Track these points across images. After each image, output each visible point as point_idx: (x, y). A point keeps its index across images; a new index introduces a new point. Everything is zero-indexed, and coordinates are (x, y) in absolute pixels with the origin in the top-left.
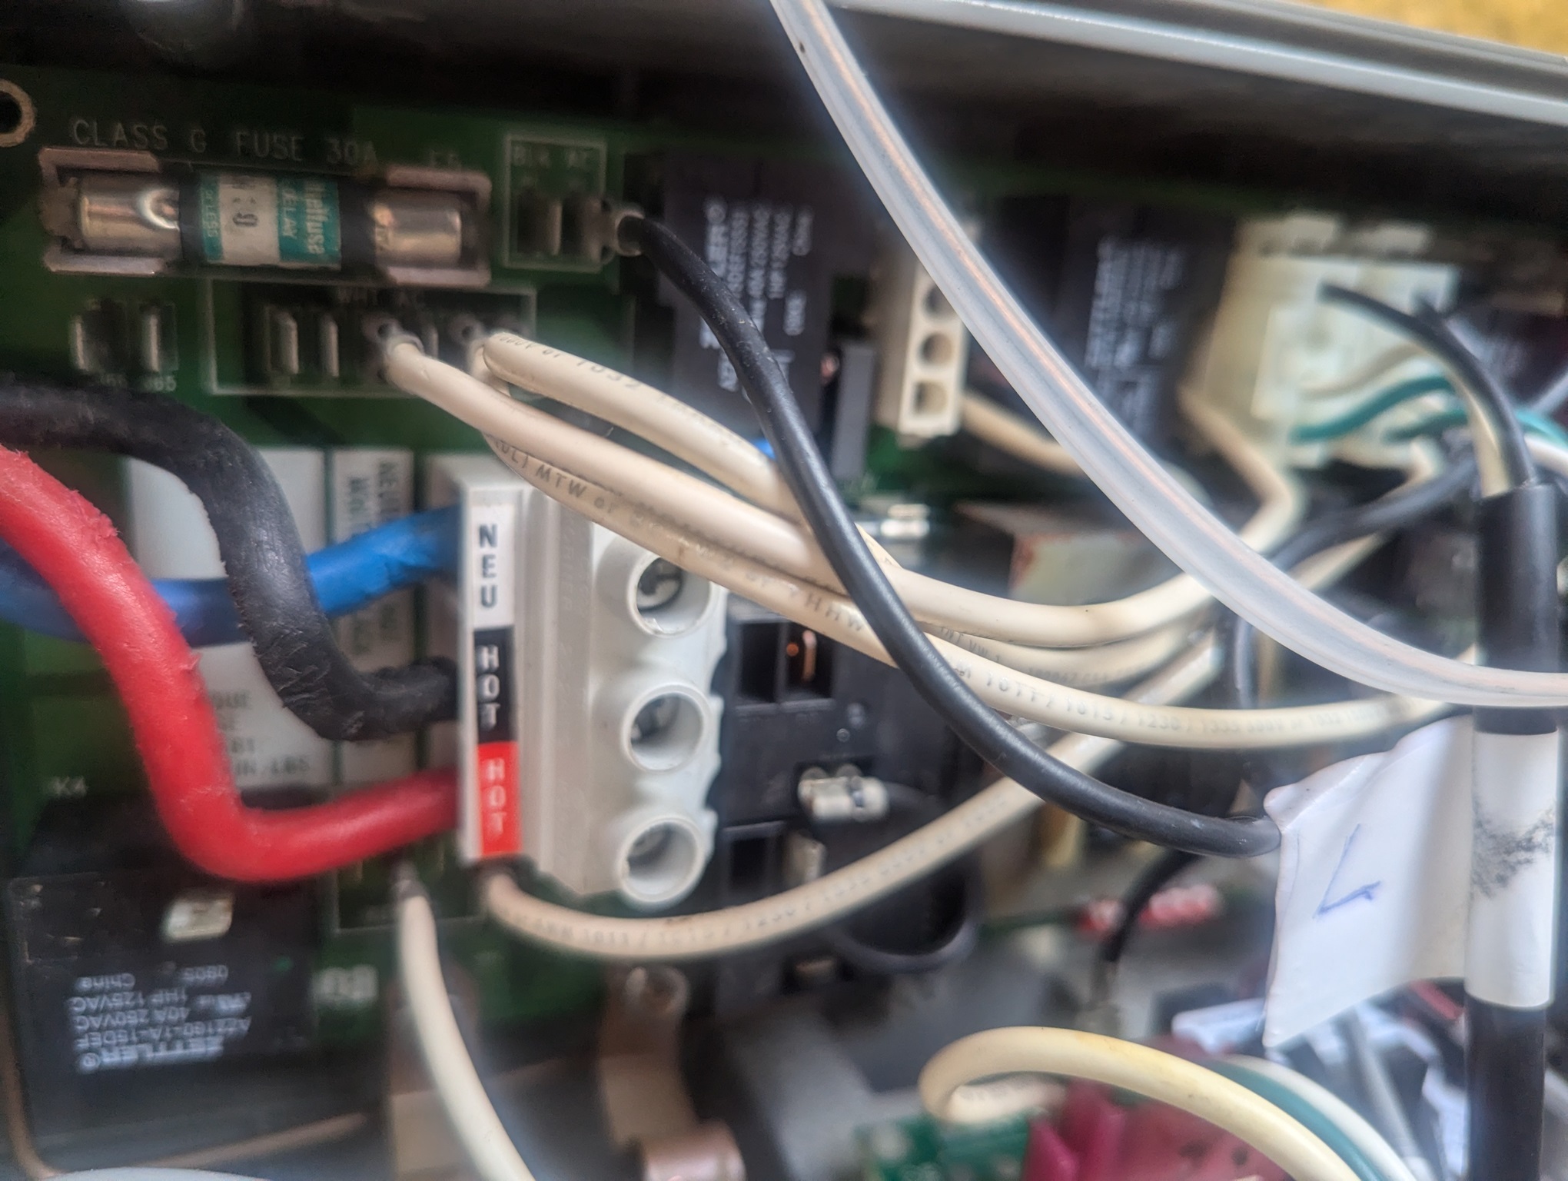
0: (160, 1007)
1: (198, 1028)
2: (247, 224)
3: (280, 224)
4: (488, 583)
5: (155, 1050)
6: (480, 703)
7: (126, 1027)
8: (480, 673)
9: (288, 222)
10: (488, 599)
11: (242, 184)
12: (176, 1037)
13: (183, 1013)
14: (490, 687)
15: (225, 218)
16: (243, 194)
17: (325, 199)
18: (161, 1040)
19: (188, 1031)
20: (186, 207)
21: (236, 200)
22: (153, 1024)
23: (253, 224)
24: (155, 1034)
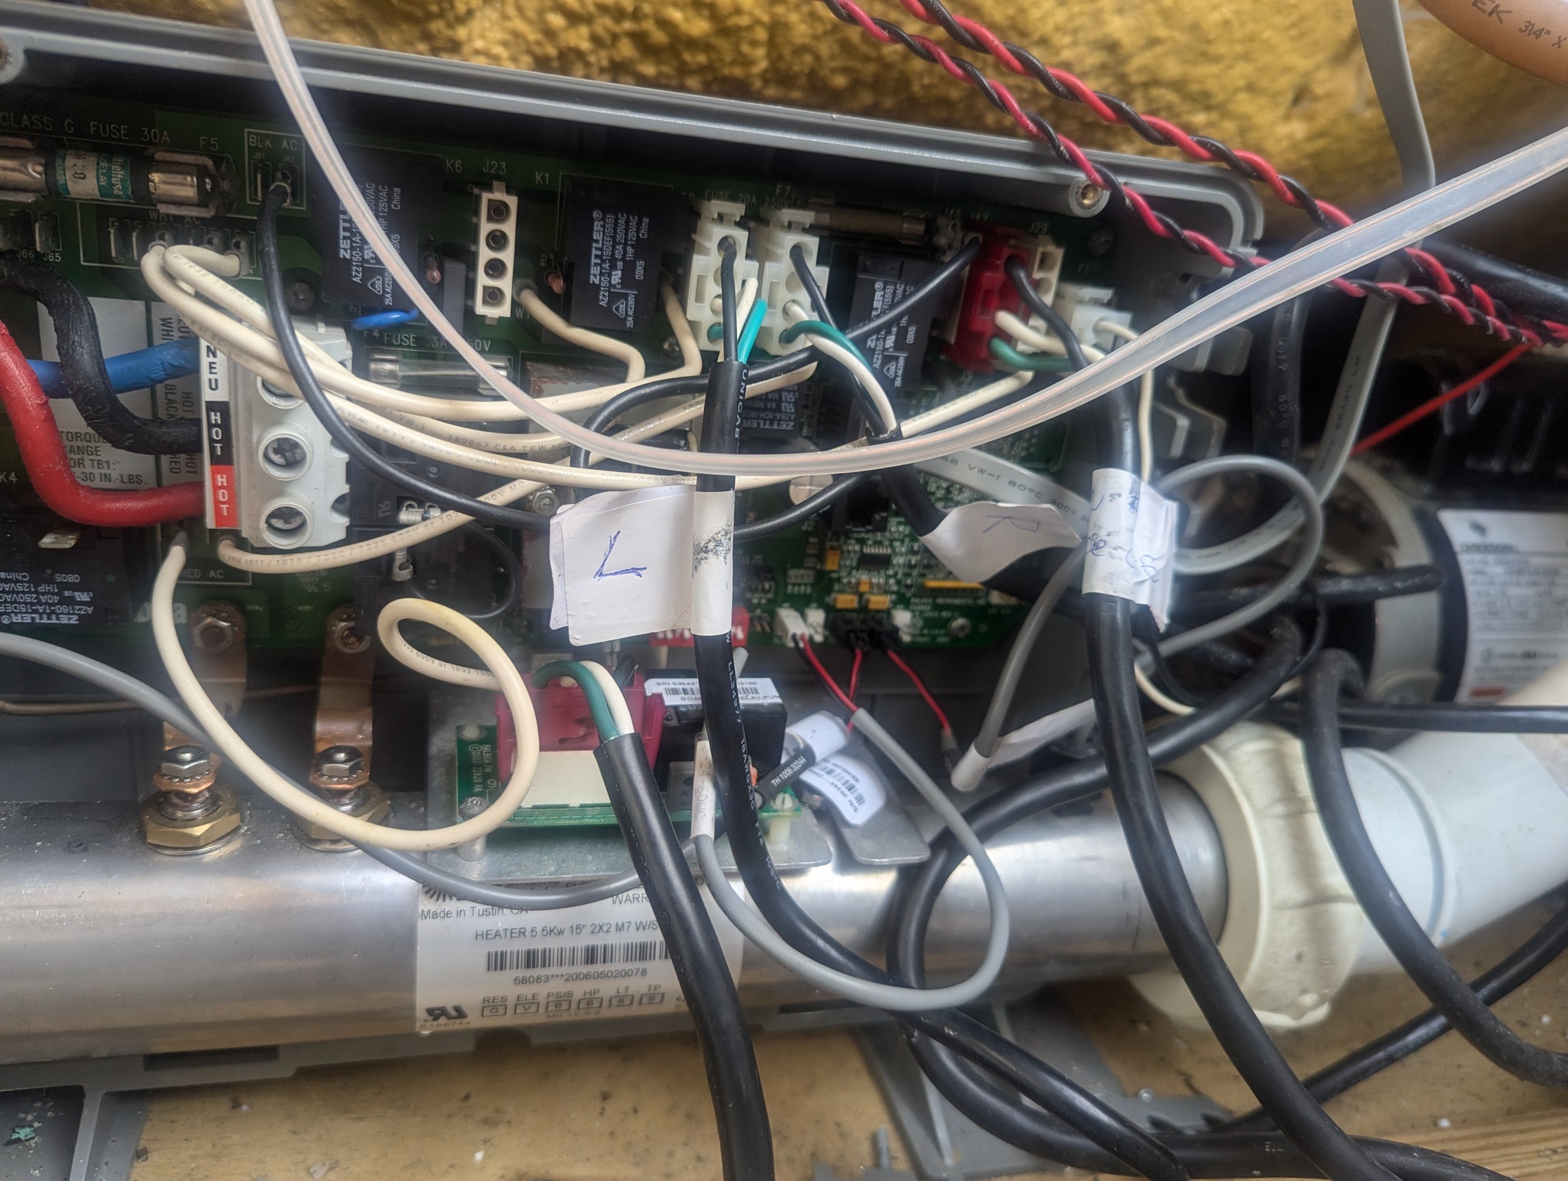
0: (43, 594)
1: (64, 609)
2: (80, 178)
3: (98, 179)
4: (213, 377)
5: (41, 618)
6: (212, 441)
7: (25, 603)
8: (210, 426)
9: (102, 178)
10: (214, 387)
11: (78, 157)
12: (53, 612)
13: (56, 599)
14: (217, 434)
15: (69, 175)
16: (80, 162)
17: (123, 167)
18: (44, 613)
19: (58, 609)
20: (49, 169)
21: (75, 165)
22: (40, 603)
23: (84, 178)
24: (41, 609)
